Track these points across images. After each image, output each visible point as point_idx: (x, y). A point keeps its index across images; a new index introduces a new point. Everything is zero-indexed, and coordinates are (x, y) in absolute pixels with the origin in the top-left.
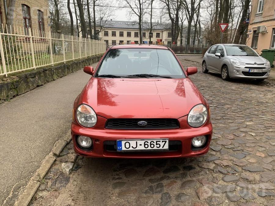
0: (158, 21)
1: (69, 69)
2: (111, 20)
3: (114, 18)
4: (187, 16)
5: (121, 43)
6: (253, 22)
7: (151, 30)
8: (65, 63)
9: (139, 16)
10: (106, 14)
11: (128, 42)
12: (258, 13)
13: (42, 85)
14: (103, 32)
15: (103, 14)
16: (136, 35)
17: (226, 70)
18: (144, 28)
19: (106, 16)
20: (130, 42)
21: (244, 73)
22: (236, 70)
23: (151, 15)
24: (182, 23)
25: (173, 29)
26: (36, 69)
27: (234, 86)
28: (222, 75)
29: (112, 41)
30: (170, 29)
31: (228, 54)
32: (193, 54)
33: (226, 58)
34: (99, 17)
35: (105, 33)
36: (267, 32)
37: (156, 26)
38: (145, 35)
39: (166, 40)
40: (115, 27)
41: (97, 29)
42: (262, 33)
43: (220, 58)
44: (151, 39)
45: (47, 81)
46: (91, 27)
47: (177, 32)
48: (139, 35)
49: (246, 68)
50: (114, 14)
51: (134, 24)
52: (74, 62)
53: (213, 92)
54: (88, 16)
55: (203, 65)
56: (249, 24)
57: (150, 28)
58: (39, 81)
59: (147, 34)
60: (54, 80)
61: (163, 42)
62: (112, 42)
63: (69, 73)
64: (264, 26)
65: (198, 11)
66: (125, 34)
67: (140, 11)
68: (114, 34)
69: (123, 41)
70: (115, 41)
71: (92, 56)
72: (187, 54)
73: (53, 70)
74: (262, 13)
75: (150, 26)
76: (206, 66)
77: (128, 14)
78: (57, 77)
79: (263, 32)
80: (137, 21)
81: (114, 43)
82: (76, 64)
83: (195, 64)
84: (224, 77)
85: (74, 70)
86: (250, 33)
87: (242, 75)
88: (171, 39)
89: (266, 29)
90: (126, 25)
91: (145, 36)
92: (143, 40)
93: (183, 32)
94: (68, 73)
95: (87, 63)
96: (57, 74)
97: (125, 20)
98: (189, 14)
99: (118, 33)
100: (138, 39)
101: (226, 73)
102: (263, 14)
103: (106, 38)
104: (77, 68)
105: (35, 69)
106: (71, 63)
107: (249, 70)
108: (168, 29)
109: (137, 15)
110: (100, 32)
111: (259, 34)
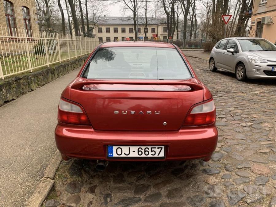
0: (153, 16)
1: (54, 73)
2: (105, 16)
3: (107, 14)
4: (182, 9)
5: (115, 40)
6: (256, 13)
7: (146, 25)
8: (49, 66)
9: (133, 11)
10: (99, 9)
11: (123, 38)
12: (262, 2)
13: (13, 100)
14: (97, 29)
15: (95, 9)
16: (131, 31)
17: (242, 69)
18: (139, 23)
19: (99, 12)
20: (125, 38)
21: (266, 72)
22: (256, 69)
23: (146, 9)
24: (178, 17)
25: (169, 24)
26: (5, 79)
27: (257, 90)
28: (237, 75)
29: (107, 37)
30: (165, 23)
31: (244, 50)
32: (192, 48)
33: (241, 55)
34: (92, 13)
35: (98, 30)
36: (273, 22)
37: (151, 21)
38: (140, 30)
39: (161, 35)
40: (109, 22)
41: (90, 26)
42: (267, 25)
43: (233, 54)
44: (147, 34)
45: (21, 93)
46: (84, 24)
47: (173, 26)
48: (134, 31)
49: (268, 66)
50: (107, 9)
51: (128, 19)
52: (60, 65)
53: (236, 101)
54: (80, 12)
55: (211, 63)
56: (252, 15)
57: (145, 23)
58: (8, 95)
59: (142, 29)
60: (32, 90)
61: (159, 37)
62: (107, 39)
63: (54, 79)
64: (269, 17)
65: (193, 4)
66: (120, 30)
67: (134, 6)
68: (108, 31)
69: (117, 38)
70: (110, 37)
71: (83, 55)
72: (185, 48)
73: (31, 78)
74: (266, 3)
75: (145, 21)
76: (214, 63)
77: (122, 9)
78: (37, 86)
79: (268, 23)
80: (132, 16)
81: (108, 39)
82: (64, 67)
83: (197, 60)
84: (239, 77)
85: (60, 74)
86: (254, 24)
87: (264, 75)
88: (167, 33)
89: (272, 20)
90: (120, 21)
91: (140, 32)
92: (139, 36)
93: (179, 26)
94: (52, 79)
95: (77, 65)
96: (37, 81)
97: (119, 15)
98: (184, 7)
99: (112, 29)
100: (133, 35)
101: (243, 72)
102: (268, 4)
103: (100, 35)
104: (65, 71)
105: (3, 79)
106: (57, 66)
107: (273, 68)
108: (164, 23)
109: (131, 10)
110: (93, 29)
111: (264, 25)
